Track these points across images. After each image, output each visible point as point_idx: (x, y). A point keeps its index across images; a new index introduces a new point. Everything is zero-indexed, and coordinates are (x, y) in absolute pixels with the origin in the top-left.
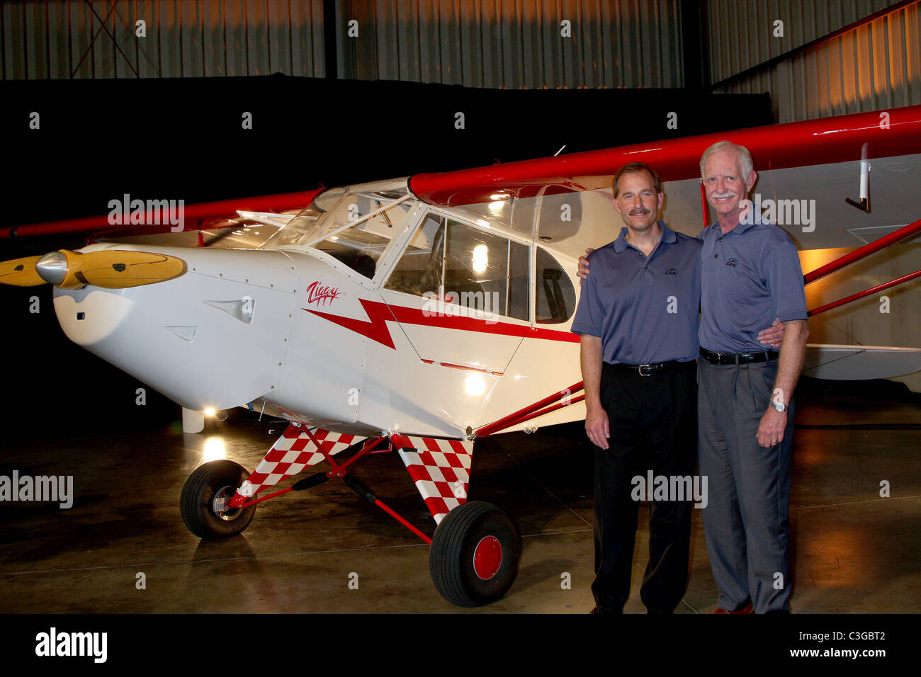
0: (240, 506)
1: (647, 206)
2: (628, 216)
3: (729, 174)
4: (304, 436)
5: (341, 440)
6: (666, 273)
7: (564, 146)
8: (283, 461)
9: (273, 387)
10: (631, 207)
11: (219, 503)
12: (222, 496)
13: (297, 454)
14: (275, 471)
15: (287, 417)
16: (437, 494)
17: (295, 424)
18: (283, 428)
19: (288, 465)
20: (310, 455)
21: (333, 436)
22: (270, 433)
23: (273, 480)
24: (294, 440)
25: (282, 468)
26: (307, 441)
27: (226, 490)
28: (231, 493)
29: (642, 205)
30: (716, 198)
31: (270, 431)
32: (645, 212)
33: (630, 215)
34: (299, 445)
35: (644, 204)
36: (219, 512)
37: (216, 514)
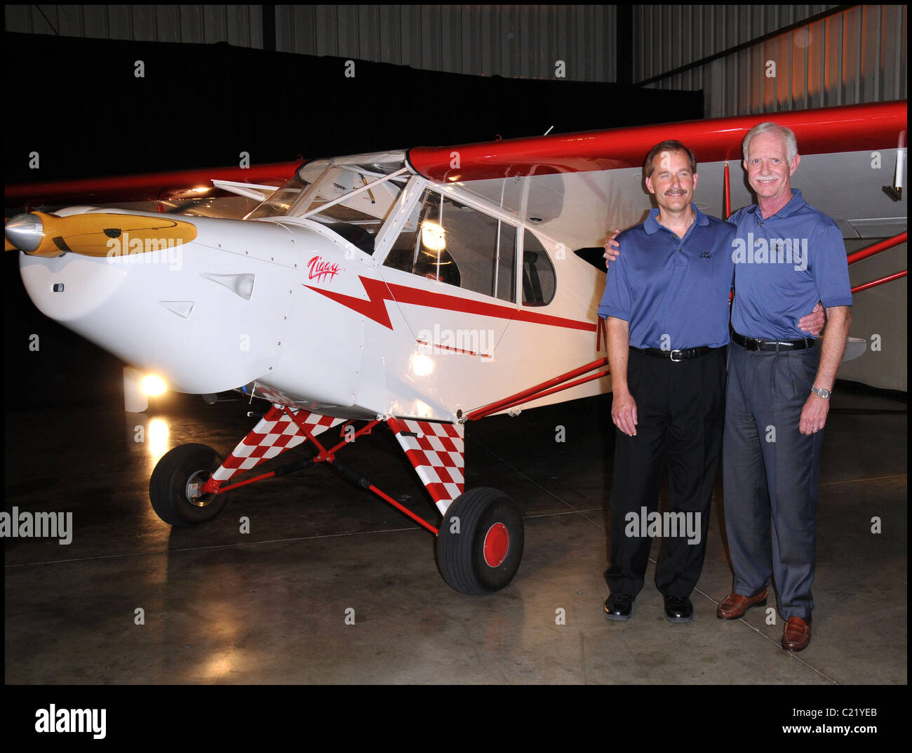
0: (216, 491)
1: (684, 186)
2: (664, 196)
3: (775, 157)
4: (285, 418)
5: (321, 423)
6: (701, 257)
7: (552, 127)
8: (262, 444)
9: (271, 369)
10: (667, 187)
11: (192, 490)
12: (194, 481)
13: (277, 436)
14: (253, 455)
15: (268, 397)
16: (438, 480)
17: (277, 406)
18: (263, 408)
19: (267, 448)
20: (289, 438)
21: (313, 419)
22: (248, 415)
23: (249, 464)
24: (275, 423)
25: (260, 452)
26: (287, 424)
27: (198, 475)
28: (205, 477)
29: (680, 186)
30: (759, 181)
31: (249, 413)
32: (682, 192)
33: (665, 194)
34: (279, 428)
35: (682, 185)
36: (192, 499)
37: (189, 500)
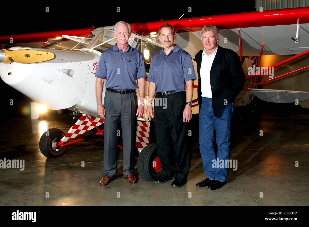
0: (62, 145)
1: (170, 39)
4: (87, 120)
5: (100, 121)
8: (78, 129)
10: (164, 39)
11: (54, 145)
12: (55, 142)
13: (84, 126)
14: (75, 133)
15: (81, 112)
17: (84, 115)
18: (79, 116)
19: (80, 130)
20: (88, 127)
21: (97, 120)
22: (74, 118)
23: (74, 136)
24: (83, 121)
25: (78, 132)
26: (88, 121)
27: (56, 140)
28: (58, 141)
32: (169, 41)
34: (84, 123)
35: (169, 39)
36: (54, 148)
37: (53, 149)
